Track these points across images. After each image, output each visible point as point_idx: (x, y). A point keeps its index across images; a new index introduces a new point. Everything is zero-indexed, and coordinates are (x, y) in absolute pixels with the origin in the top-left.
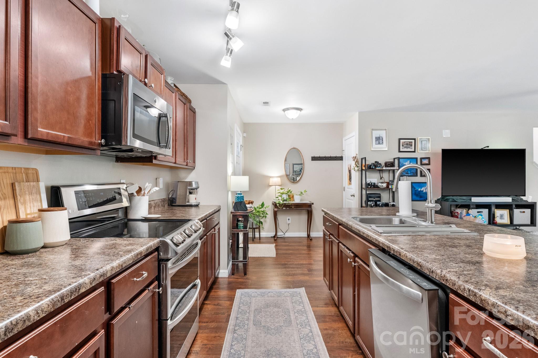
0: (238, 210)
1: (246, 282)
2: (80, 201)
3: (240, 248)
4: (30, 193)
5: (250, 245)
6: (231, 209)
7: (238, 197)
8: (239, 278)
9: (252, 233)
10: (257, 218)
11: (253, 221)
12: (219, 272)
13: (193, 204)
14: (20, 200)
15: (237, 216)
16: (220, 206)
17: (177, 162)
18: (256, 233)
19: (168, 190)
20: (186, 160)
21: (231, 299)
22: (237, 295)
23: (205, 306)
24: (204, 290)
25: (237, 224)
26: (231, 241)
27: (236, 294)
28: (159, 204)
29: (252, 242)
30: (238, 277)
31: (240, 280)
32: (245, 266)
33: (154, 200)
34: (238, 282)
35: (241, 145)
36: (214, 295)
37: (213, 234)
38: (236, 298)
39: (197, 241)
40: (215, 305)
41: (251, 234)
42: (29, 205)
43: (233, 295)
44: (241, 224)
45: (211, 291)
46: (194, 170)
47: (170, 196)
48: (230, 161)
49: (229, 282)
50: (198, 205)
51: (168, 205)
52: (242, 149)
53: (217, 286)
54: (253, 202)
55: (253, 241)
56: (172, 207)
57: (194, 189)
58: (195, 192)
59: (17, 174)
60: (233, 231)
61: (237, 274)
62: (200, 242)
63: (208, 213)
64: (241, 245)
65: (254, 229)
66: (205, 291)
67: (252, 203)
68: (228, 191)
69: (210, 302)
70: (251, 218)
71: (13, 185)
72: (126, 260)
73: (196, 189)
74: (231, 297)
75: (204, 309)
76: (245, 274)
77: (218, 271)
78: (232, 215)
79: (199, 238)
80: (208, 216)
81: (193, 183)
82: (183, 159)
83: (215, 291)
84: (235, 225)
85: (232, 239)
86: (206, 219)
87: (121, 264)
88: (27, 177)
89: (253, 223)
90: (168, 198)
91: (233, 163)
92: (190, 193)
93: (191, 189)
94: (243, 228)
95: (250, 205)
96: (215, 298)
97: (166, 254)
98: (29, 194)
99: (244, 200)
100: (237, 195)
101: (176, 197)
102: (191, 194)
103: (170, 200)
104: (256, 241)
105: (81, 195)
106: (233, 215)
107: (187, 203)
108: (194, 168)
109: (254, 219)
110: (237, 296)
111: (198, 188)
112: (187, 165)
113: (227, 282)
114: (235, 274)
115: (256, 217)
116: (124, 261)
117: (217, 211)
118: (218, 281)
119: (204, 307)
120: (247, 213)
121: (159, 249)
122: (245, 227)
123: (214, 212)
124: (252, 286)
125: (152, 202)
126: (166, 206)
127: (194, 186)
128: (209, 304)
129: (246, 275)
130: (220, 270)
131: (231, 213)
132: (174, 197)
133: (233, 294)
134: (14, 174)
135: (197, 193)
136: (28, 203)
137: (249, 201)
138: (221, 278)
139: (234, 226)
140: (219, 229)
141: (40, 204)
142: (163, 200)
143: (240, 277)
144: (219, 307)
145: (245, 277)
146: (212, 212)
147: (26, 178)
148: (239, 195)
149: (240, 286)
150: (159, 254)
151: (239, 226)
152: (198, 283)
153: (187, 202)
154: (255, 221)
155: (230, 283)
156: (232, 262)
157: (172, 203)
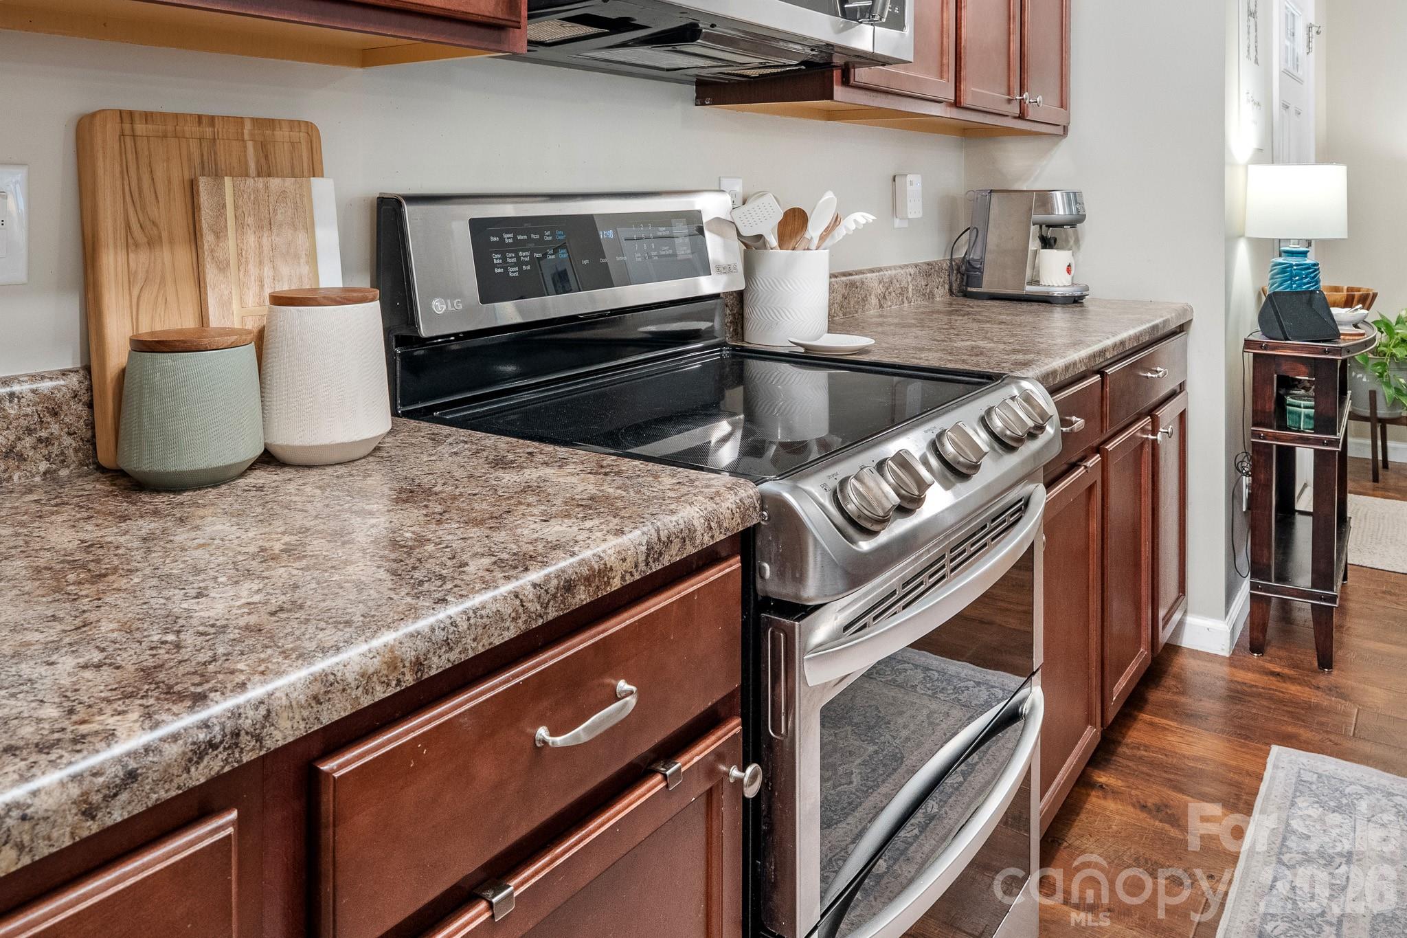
0: (1284, 332)
1: (1328, 711)
2: (496, 262)
3: (1298, 517)
4: (266, 223)
5: (1356, 504)
6: (1250, 326)
7: (1285, 269)
8: (1292, 680)
9: (1369, 442)
10: (1398, 374)
11: (1374, 387)
12: (1181, 624)
13: (1058, 292)
14: (212, 251)
15: (1279, 365)
16: (1187, 310)
17: (967, 100)
18: (1390, 444)
19: (951, 229)
20: (1017, 90)
21: (1238, 797)
22: (1273, 778)
23: (1095, 801)
24: (1089, 721)
25: (1281, 404)
26: (1246, 480)
27: (1267, 775)
28: (904, 284)
29: (1370, 484)
30: (1286, 671)
31: (1293, 689)
32: (1325, 620)
33: (880, 270)
34: (1282, 702)
35: (1310, 28)
36: (1147, 748)
37: (1142, 445)
38: (1267, 798)
39: (1031, 487)
40: (1144, 807)
41: (1364, 445)
42: (253, 270)
43: (1249, 774)
44: (1303, 403)
45: (1135, 719)
46: (1065, 143)
47: (960, 254)
48: (1244, 97)
49: (1230, 690)
50: (1082, 297)
51: (951, 290)
52: (1313, 45)
53: (1169, 696)
54: (1375, 295)
55: (1376, 479)
56: (962, 300)
57: (1061, 226)
58: (1067, 241)
59: (220, 146)
60: (1255, 434)
61: (1282, 653)
62: (1040, 496)
63: (1109, 342)
64: (1305, 501)
65: (1384, 422)
66: (1094, 725)
67: (1367, 300)
68: (1230, 241)
69: (1120, 783)
70: (1362, 368)
71: (192, 186)
72: (463, 626)
73: (1073, 224)
74: (1237, 785)
75: (1083, 816)
76: (1326, 662)
77: (1177, 617)
78: (1249, 357)
79: (1041, 474)
80: (1108, 356)
81: (1059, 201)
82: (1004, 89)
83: (1151, 724)
84: (1271, 406)
85: (1254, 473)
86: (1101, 372)
87: (410, 655)
88: (266, 157)
89: (1373, 394)
90: (951, 260)
91: (1263, 103)
92: (1047, 243)
93: (1049, 226)
94: (1311, 424)
95: (1359, 312)
96: (1152, 764)
97: (789, 574)
98: (261, 228)
99: (1317, 282)
100: (1281, 260)
101: (982, 261)
102: (1051, 247)
103: (958, 270)
104: (1392, 482)
105: (502, 239)
106: (1255, 354)
107: (1030, 289)
108: (1065, 129)
109: (1381, 375)
110: (1269, 788)
111: (1080, 219)
112: (1022, 117)
113: (1220, 687)
114: (1271, 650)
115: (1393, 366)
116: (440, 635)
117: (1173, 333)
118: (1174, 669)
119: (1088, 806)
120: (1338, 351)
121: (759, 543)
122: (1325, 423)
123: (1147, 338)
124: (1367, 748)
125: (869, 275)
126: (941, 294)
127: (1061, 210)
128: (1115, 794)
129: (1330, 667)
130: (1185, 612)
131: (1248, 344)
132: (975, 255)
133: (1251, 768)
134: (204, 144)
135: (1077, 241)
136: (251, 266)
137: (1349, 289)
138: (1195, 654)
139: (1263, 412)
140: (1182, 416)
141: (305, 270)
142: (928, 270)
143: (1291, 672)
144: (1167, 827)
145: (1323, 680)
146: (1137, 337)
147: (257, 162)
148: (1293, 261)
149: (1290, 729)
150: (749, 572)
151: (1291, 412)
152: (1032, 708)
153: (1030, 283)
154: (1388, 384)
155: (1237, 695)
156: (1253, 586)
157: (967, 285)
